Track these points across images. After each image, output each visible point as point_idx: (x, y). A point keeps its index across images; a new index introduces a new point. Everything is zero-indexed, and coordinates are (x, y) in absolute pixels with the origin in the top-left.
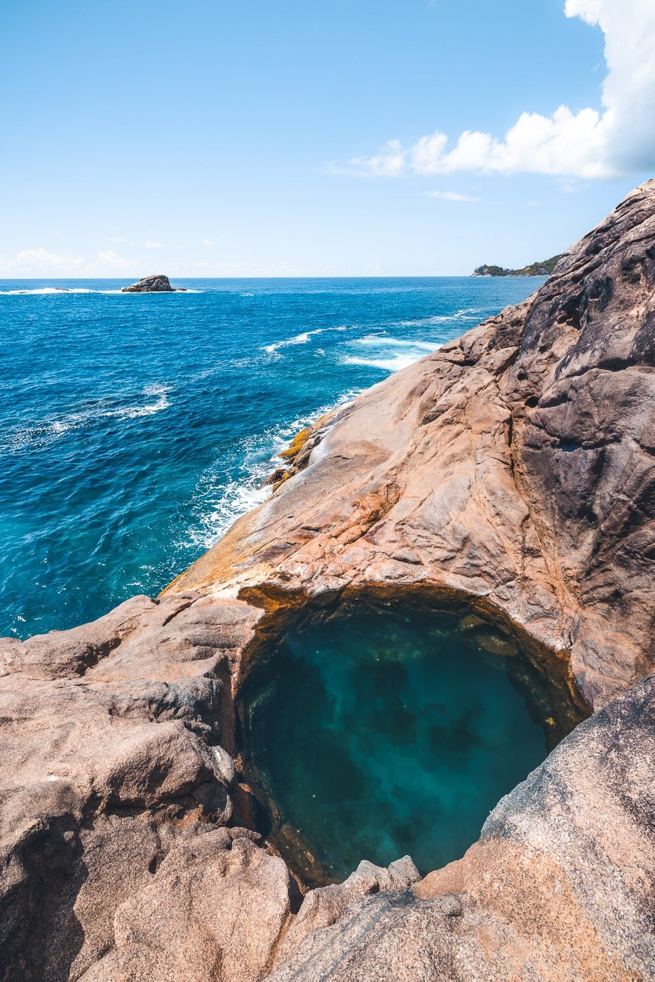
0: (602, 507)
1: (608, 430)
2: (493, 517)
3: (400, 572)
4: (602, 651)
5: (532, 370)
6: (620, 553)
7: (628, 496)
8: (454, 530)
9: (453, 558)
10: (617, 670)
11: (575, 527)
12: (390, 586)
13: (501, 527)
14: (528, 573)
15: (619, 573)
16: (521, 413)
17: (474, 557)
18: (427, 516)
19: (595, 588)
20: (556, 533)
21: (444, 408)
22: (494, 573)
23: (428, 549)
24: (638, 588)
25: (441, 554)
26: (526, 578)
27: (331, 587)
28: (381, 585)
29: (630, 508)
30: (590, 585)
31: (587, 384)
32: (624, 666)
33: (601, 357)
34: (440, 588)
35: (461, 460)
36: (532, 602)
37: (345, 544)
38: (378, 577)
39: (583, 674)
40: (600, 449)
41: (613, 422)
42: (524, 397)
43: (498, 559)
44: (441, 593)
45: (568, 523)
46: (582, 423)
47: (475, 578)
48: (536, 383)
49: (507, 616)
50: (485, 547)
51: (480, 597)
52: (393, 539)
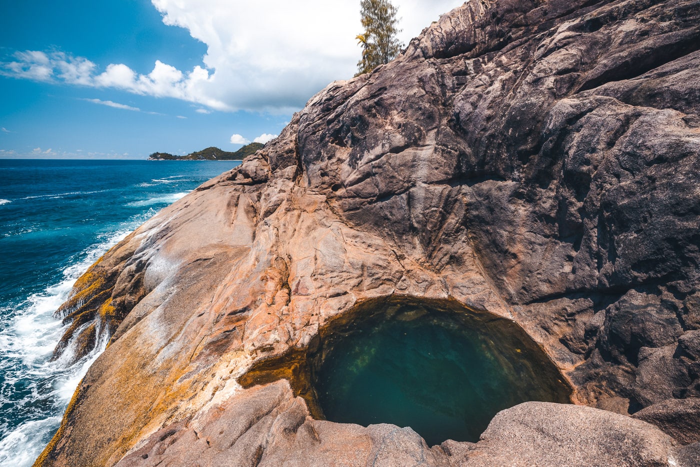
0: (418, 222)
1: (409, 182)
2: (367, 249)
3: (344, 302)
4: (467, 284)
5: (330, 169)
6: (443, 237)
7: (437, 207)
8: (352, 264)
9: (362, 281)
10: (480, 287)
11: (410, 237)
12: (344, 314)
13: (376, 252)
14: (408, 268)
15: (447, 247)
16: (332, 195)
17: (373, 275)
18: (328, 263)
19: (440, 260)
20: (399, 246)
21: (279, 203)
22: (390, 277)
23: (343, 282)
24: (459, 249)
25: (354, 282)
26: (408, 271)
27: (312, 334)
28: (338, 316)
29: (440, 212)
30: (436, 261)
31: (387, 162)
32: (481, 283)
33: (390, 147)
34: (368, 301)
35: (314, 229)
36: (420, 281)
37: (287, 305)
38: (333, 313)
39: (468, 299)
40: (407, 192)
41: (409, 177)
42: (330, 186)
43: (389, 268)
44: (371, 304)
45: (404, 237)
46: (392, 182)
47: (381, 287)
48: (335, 176)
49: (412, 297)
50: (378, 265)
51: (391, 295)
52: (320, 286)
